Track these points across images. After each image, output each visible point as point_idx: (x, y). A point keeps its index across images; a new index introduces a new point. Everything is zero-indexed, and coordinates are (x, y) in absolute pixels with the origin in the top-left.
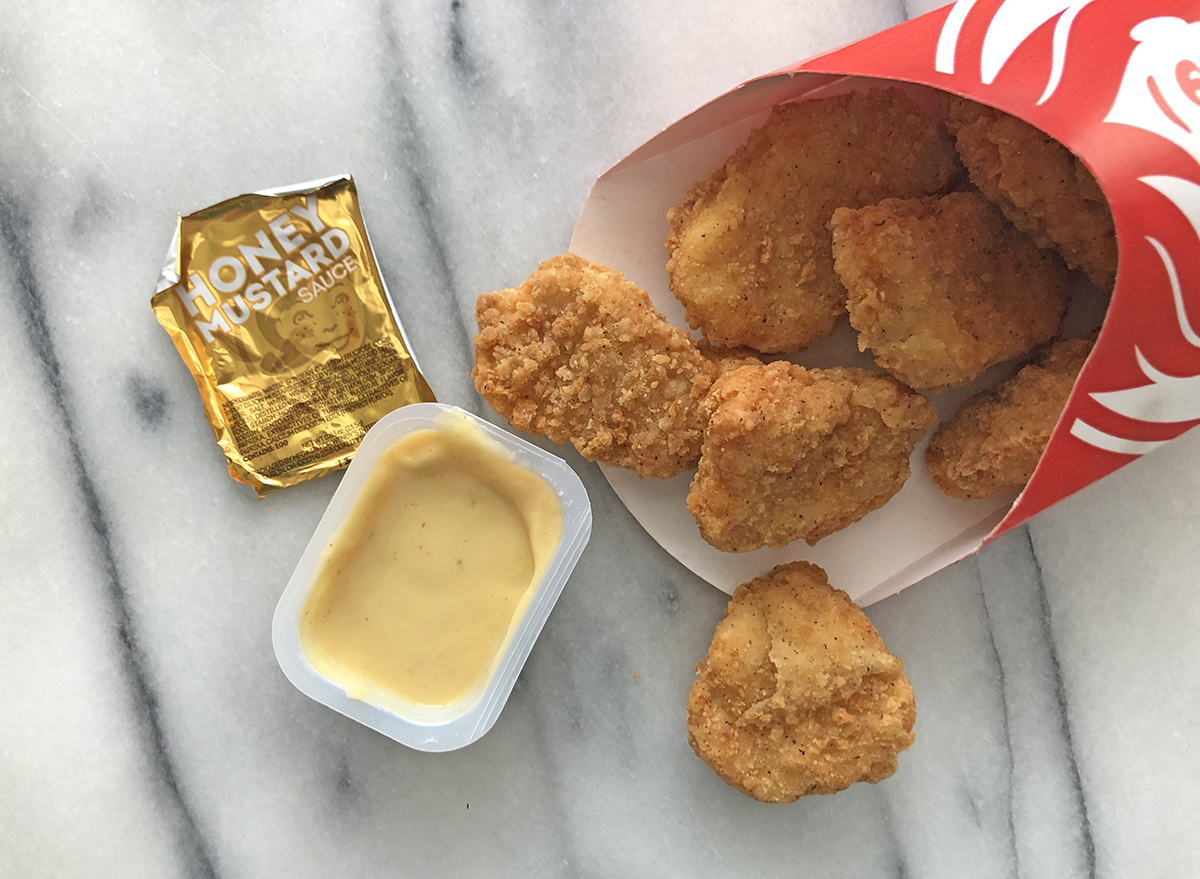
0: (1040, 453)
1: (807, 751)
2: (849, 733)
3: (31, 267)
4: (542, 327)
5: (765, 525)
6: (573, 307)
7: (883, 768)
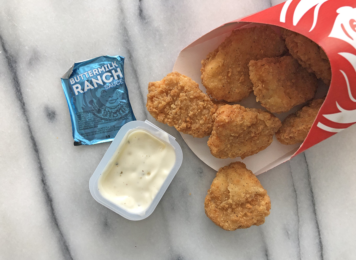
0: (308, 132)
1: (239, 215)
2: (250, 211)
3: (17, 75)
4: (167, 93)
5: (229, 151)
6: (177, 87)
7: (260, 222)
